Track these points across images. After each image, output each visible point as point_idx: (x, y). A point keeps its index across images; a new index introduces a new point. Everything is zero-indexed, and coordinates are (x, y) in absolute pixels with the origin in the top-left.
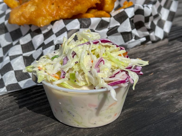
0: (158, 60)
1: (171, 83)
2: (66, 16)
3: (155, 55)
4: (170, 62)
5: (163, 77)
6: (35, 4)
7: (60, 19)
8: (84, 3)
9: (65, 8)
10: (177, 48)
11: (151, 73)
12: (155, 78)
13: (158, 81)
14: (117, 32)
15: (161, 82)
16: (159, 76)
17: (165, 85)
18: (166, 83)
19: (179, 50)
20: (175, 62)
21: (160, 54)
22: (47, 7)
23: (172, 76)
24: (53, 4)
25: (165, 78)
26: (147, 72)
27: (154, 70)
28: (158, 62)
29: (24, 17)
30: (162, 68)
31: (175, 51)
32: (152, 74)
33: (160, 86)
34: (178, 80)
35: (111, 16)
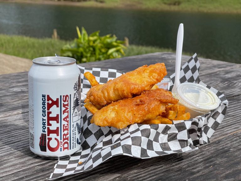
0: (212, 156)
1: (228, 173)
2: (139, 122)
3: (209, 152)
4: (222, 157)
5: (221, 169)
6: (115, 111)
7: (135, 123)
8: (154, 113)
9: (139, 116)
10: (223, 146)
11: (210, 166)
12: (215, 170)
13: (218, 172)
14: (176, 139)
15: (220, 173)
16: (218, 168)
17: (224, 175)
18: (224, 174)
19: (226, 147)
20: (225, 157)
21: (212, 150)
22: (126, 115)
23: (227, 168)
24: (129, 112)
25: (222, 170)
26: (207, 165)
27: (212, 163)
28: (213, 157)
29: (107, 121)
30: (218, 162)
31: (223, 148)
32: (212, 167)
33: (220, 176)
34: (232, 171)
35: (173, 124)
